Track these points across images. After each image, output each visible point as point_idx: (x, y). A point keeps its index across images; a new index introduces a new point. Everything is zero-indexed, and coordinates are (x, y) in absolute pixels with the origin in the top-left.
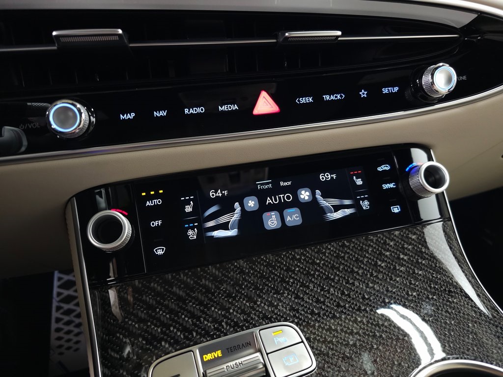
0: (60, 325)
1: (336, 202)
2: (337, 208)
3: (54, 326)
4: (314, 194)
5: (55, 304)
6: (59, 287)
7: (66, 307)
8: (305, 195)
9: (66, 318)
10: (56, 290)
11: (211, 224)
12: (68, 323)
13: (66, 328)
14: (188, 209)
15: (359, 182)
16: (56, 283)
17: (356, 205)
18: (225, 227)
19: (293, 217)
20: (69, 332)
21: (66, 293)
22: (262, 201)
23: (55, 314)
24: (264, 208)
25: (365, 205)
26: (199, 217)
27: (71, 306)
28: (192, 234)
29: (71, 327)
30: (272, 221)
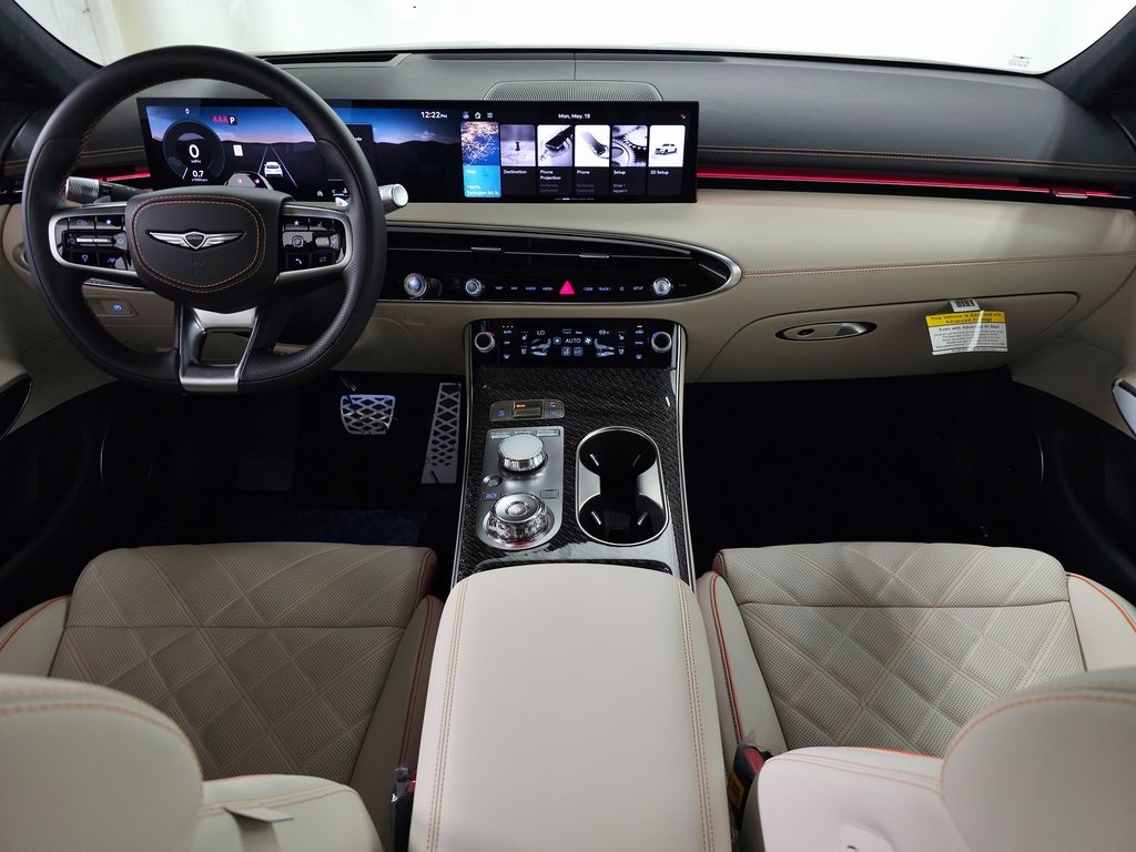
0: (437, 438)
1: (604, 347)
2: (604, 351)
3: (432, 438)
4: (593, 340)
5: (435, 418)
6: (441, 403)
7: (444, 423)
8: (588, 341)
9: (443, 433)
10: (438, 406)
11: (533, 348)
12: (444, 438)
13: (442, 442)
14: (524, 338)
15: (622, 338)
16: (439, 400)
17: (616, 351)
18: (541, 350)
19: (578, 352)
20: (443, 446)
21: (446, 410)
22: (563, 340)
23: (434, 428)
24: (563, 344)
25: (622, 351)
26: (529, 343)
27: (448, 423)
28: (524, 351)
29: (445, 443)
30: (566, 352)
